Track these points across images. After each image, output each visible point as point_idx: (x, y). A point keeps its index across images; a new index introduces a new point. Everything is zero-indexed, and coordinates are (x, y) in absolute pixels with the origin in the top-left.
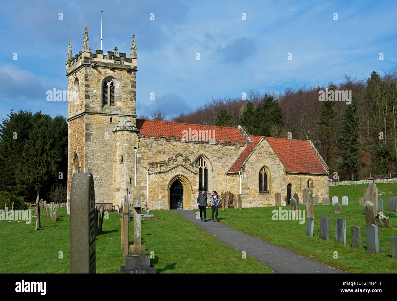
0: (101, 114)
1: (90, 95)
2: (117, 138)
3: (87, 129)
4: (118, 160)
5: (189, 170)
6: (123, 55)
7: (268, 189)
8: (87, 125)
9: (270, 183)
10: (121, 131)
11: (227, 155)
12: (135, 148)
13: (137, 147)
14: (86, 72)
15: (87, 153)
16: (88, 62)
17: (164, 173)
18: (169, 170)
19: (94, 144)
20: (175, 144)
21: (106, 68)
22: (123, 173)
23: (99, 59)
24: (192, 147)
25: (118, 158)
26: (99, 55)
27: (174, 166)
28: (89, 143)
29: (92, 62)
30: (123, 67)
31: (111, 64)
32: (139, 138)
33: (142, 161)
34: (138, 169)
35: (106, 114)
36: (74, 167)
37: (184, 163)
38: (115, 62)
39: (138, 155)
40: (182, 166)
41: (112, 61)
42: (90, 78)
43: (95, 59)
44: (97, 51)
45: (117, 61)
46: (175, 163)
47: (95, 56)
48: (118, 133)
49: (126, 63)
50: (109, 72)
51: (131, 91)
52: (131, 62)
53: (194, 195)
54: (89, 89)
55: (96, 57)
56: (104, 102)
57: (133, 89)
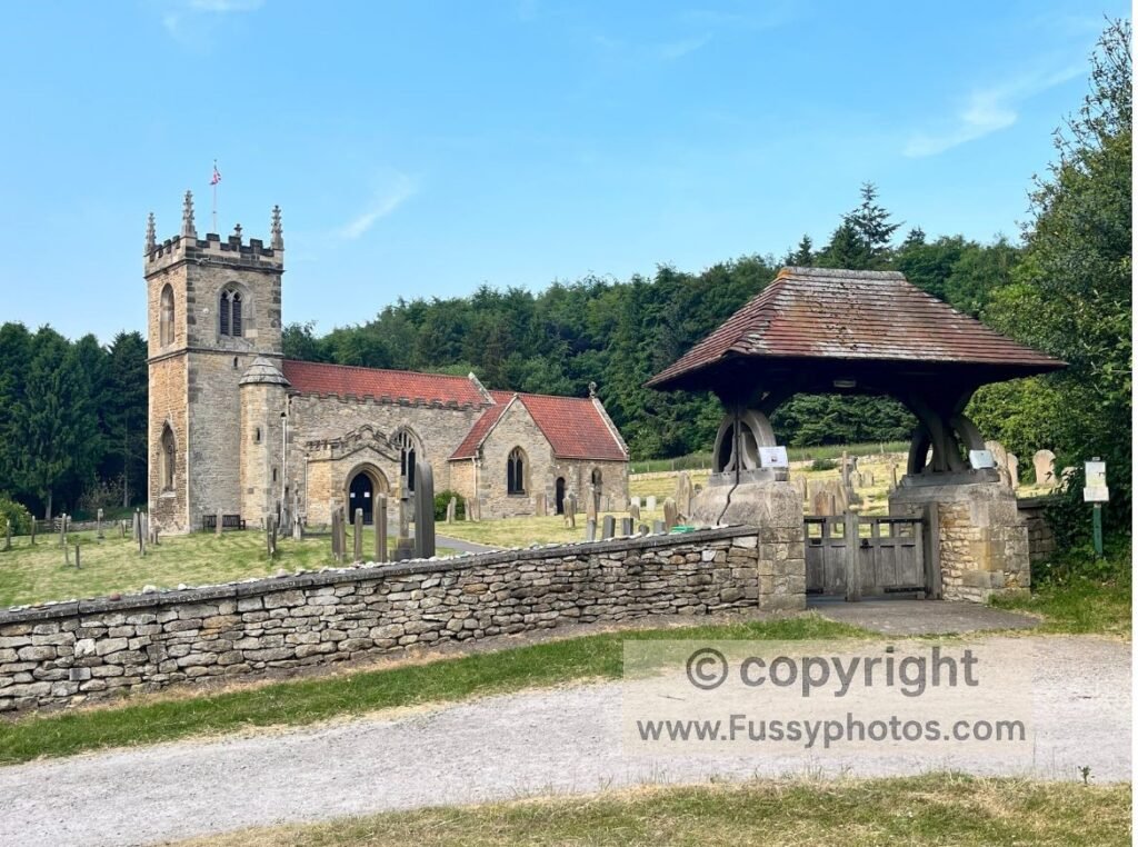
0: (217, 352)
1: (196, 317)
2: (248, 397)
3: (191, 381)
4: (250, 437)
5: (383, 455)
6: (256, 243)
7: (524, 487)
8: (191, 372)
9: (527, 477)
10: (256, 383)
11: (450, 428)
12: (283, 415)
13: (287, 413)
14: (188, 274)
15: (191, 424)
16: (192, 256)
17: (339, 459)
18: (349, 455)
19: (204, 407)
20: (355, 408)
21: (225, 267)
22: (260, 461)
23: (214, 250)
24: (388, 414)
25: (250, 434)
26: (212, 244)
27: (357, 448)
28: (195, 406)
29: (199, 256)
30: (257, 265)
31: (235, 260)
32: (290, 397)
33: (295, 439)
34: (288, 453)
35: (226, 353)
36: (161, 450)
37: (374, 442)
38: (242, 257)
39: (289, 428)
40: (372, 448)
41: (236, 255)
42: (196, 285)
43: (205, 251)
44: (208, 235)
45: (246, 255)
46: (360, 442)
47: (205, 245)
48: (250, 388)
49: (263, 258)
50: (232, 275)
51: (271, 309)
52: (272, 256)
53: (393, 498)
54: (194, 306)
55: (208, 247)
56: (224, 329)
57: (274, 306)
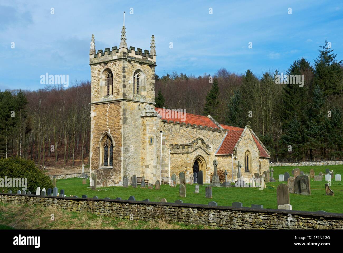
0: (133, 101)
1: (126, 84)
2: (147, 123)
3: (124, 114)
4: (147, 141)
5: (205, 152)
6: (147, 52)
7: (249, 169)
8: (124, 110)
10: (151, 116)
11: (216, 140)
12: (161, 132)
13: (162, 130)
14: (124, 65)
15: (124, 135)
16: (125, 56)
17: (191, 153)
19: (129, 126)
20: (185, 129)
21: (137, 62)
22: (152, 153)
23: (133, 54)
24: (196, 132)
25: (148, 140)
26: (132, 51)
27: (196, 148)
28: (126, 126)
29: (128, 57)
30: (147, 62)
31: (139, 59)
32: (164, 123)
33: (166, 143)
34: (163, 150)
35: (137, 102)
36: (101, 146)
37: (202, 145)
38: (142, 58)
39: (164, 138)
40: (201, 148)
41: (140, 57)
42: (126, 70)
43: (130, 55)
44: (131, 47)
45: (144, 57)
46: (197, 145)
47: (129, 52)
48: (148, 118)
49: (149, 59)
50: (138, 66)
51: (152, 83)
52: (152, 58)
53: (208, 172)
54: (125, 79)
55: (131, 53)
57: (153, 81)
